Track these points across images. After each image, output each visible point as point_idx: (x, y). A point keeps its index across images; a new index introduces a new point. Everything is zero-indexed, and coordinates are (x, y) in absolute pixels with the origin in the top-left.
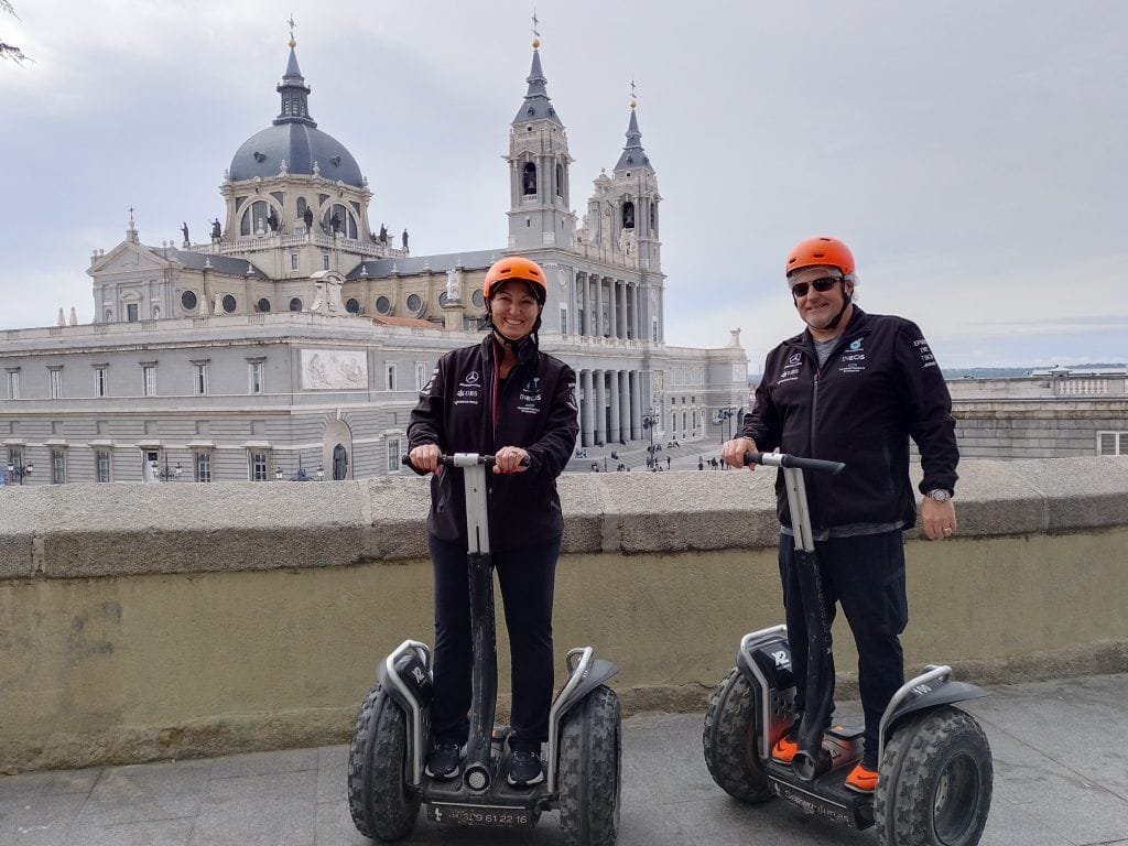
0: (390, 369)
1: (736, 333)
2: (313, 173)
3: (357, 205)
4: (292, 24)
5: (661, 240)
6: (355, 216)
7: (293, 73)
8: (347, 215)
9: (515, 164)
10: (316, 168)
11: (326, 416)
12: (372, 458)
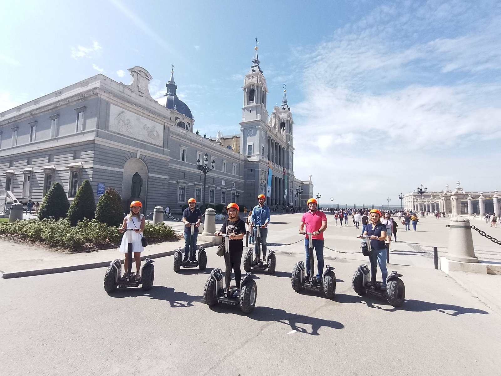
0: (183, 151)
1: (311, 176)
2: (174, 109)
3: (189, 124)
4: (173, 66)
5: (293, 136)
6: (188, 127)
7: (172, 81)
8: (186, 126)
9: (246, 90)
10: (175, 108)
11: (128, 153)
12: (162, 187)
